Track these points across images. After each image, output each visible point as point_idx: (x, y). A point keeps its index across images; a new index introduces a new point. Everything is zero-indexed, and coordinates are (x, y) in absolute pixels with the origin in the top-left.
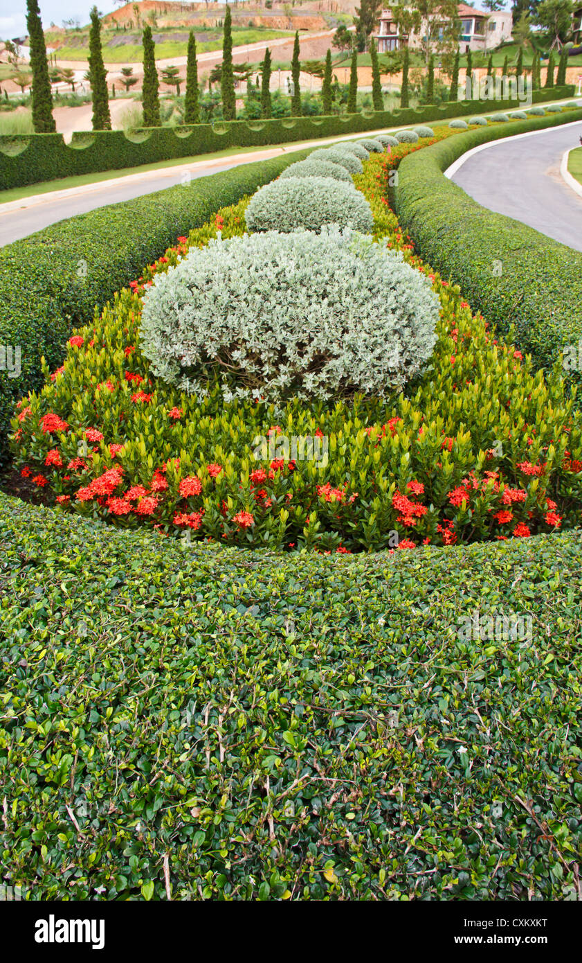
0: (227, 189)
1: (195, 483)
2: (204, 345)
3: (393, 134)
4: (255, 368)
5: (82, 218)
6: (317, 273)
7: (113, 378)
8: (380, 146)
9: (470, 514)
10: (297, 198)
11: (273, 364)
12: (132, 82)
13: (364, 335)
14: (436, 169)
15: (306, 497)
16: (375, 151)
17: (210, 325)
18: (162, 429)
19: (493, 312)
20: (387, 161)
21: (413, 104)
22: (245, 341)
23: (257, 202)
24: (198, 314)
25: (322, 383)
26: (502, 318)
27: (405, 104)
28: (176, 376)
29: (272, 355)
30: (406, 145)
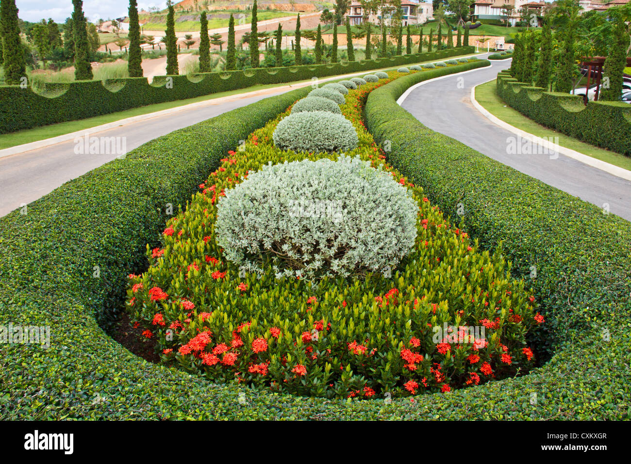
0: (258, 115)
1: (263, 342)
2: (263, 241)
3: (362, 77)
4: (297, 256)
5: (165, 139)
6: (339, 191)
7: (198, 261)
8: (354, 85)
9: (453, 360)
10: (308, 125)
11: (310, 253)
12: (192, 43)
13: (372, 234)
14: (393, 100)
15: (341, 351)
16: (352, 88)
17: (266, 227)
18: (235, 301)
19: (444, 203)
20: (360, 95)
21: (373, 57)
22: (291, 238)
23: (281, 127)
24: (259, 220)
25: (343, 266)
26: (450, 208)
27: (368, 57)
28: (241, 260)
29: (309, 248)
30: (371, 83)
